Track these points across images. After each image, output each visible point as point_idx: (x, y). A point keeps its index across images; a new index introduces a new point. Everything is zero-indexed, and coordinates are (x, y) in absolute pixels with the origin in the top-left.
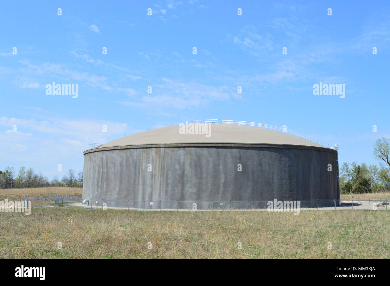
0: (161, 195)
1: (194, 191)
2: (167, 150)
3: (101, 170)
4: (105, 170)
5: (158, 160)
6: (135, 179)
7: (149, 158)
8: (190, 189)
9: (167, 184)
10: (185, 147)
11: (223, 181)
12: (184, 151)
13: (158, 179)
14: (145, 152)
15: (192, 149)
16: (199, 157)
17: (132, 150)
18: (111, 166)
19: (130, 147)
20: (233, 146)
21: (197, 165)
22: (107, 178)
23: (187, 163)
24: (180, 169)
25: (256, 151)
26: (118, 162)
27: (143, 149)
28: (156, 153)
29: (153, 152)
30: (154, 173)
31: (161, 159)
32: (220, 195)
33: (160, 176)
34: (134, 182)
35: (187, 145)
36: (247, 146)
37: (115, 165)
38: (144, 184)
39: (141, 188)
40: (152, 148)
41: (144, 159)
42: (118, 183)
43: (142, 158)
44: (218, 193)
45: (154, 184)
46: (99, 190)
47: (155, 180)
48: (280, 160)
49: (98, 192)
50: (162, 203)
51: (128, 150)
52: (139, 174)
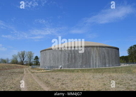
0: (99, 63)
1: (108, 61)
2: (100, 48)
6: (89, 58)
9: (101, 59)
12: (104, 49)
21: (108, 53)
24: (104, 54)
27: (91, 47)
28: (96, 49)
31: (98, 51)
33: (98, 56)
38: (93, 59)
40: (95, 47)
41: (92, 51)
42: (81, 59)
44: (113, 62)
45: (96, 59)
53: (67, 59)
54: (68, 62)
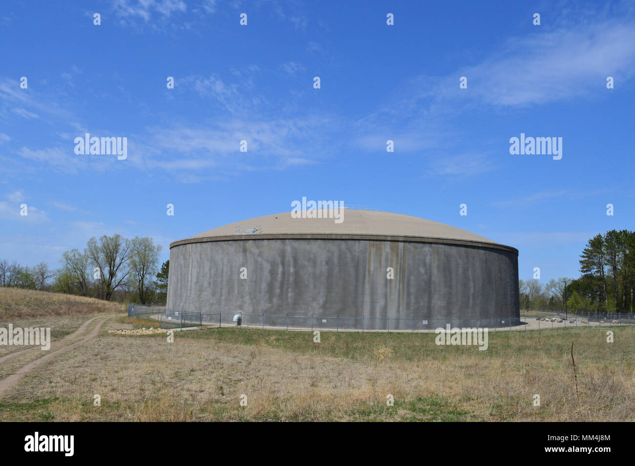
0: (401, 310)
1: (443, 305)
2: (407, 245)
5: (395, 259)
7: (381, 255)
8: (438, 302)
9: (409, 294)
11: (472, 291)
12: (430, 249)
13: (396, 286)
14: (375, 247)
15: (440, 246)
16: (448, 257)
19: (347, 237)
21: (446, 270)
22: (296, 283)
23: (435, 265)
24: (426, 273)
26: (322, 260)
27: (370, 242)
28: (392, 249)
29: (387, 247)
31: (399, 258)
32: (470, 310)
33: (398, 281)
34: (356, 289)
35: (435, 241)
37: (316, 264)
38: (373, 293)
39: (367, 299)
40: (385, 241)
41: (372, 256)
42: (323, 290)
43: (370, 256)
44: (468, 307)
45: (388, 294)
47: (390, 289)
50: (402, 322)
52: (364, 278)
53: (264, 286)
54: (270, 300)
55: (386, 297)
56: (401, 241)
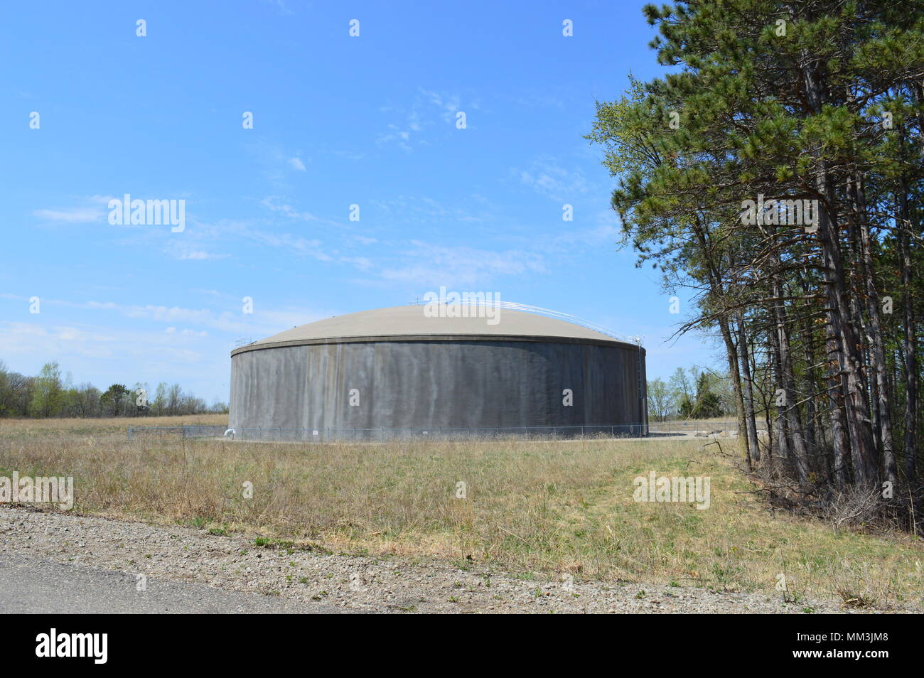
0: (337, 420)
1: (388, 414)
2: (346, 347)
3: (250, 382)
4: (256, 382)
5: (332, 363)
6: (298, 396)
7: (319, 361)
8: (382, 410)
9: (346, 403)
10: (374, 342)
11: (435, 396)
12: (373, 349)
13: (333, 393)
14: (314, 351)
15: (386, 344)
16: (397, 357)
17: (293, 348)
18: (264, 374)
20: (451, 339)
21: (394, 372)
22: (258, 395)
23: (378, 368)
24: (367, 378)
25: (490, 347)
26: (273, 369)
27: (310, 347)
28: (330, 353)
29: (325, 351)
30: (326, 386)
32: (430, 420)
33: (335, 388)
34: (297, 399)
35: (378, 339)
36: (475, 339)
37: (269, 374)
38: (311, 402)
39: (306, 409)
40: (323, 344)
41: (311, 363)
42: (273, 401)
43: (309, 362)
44: (427, 416)
46: (247, 414)
47: (328, 396)
48: (531, 362)
49: (245, 416)
50: (339, 434)
51: (287, 349)
52: (304, 387)
55: (323, 407)
56: (340, 343)
